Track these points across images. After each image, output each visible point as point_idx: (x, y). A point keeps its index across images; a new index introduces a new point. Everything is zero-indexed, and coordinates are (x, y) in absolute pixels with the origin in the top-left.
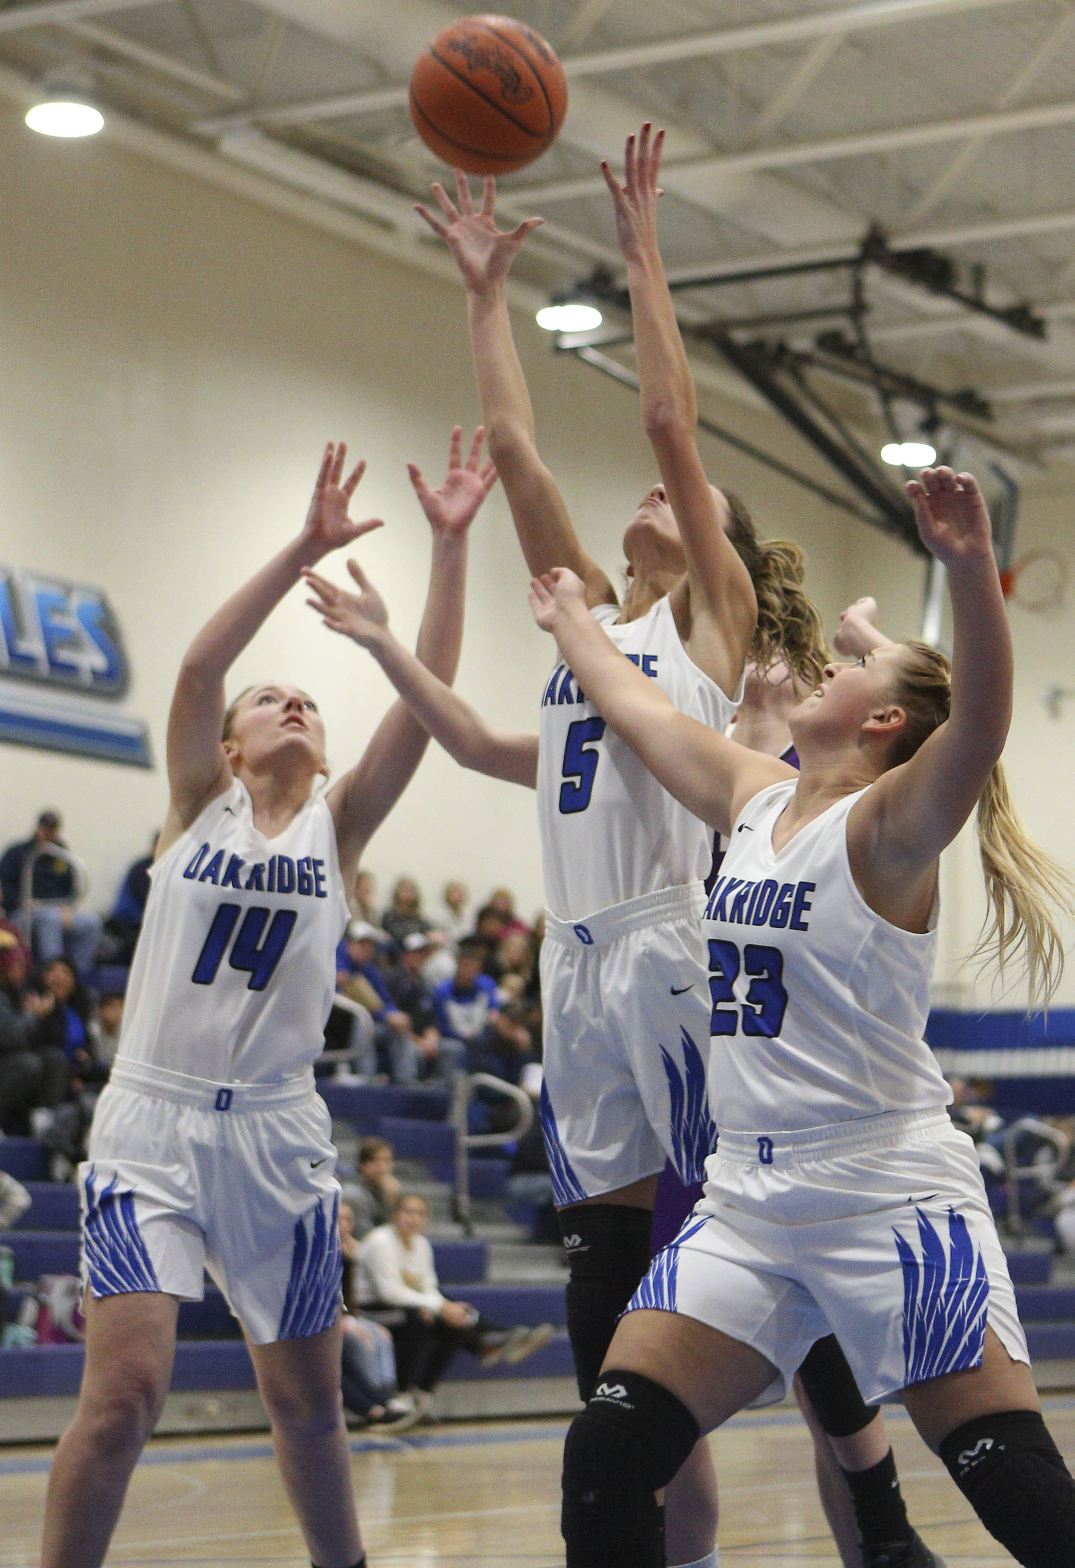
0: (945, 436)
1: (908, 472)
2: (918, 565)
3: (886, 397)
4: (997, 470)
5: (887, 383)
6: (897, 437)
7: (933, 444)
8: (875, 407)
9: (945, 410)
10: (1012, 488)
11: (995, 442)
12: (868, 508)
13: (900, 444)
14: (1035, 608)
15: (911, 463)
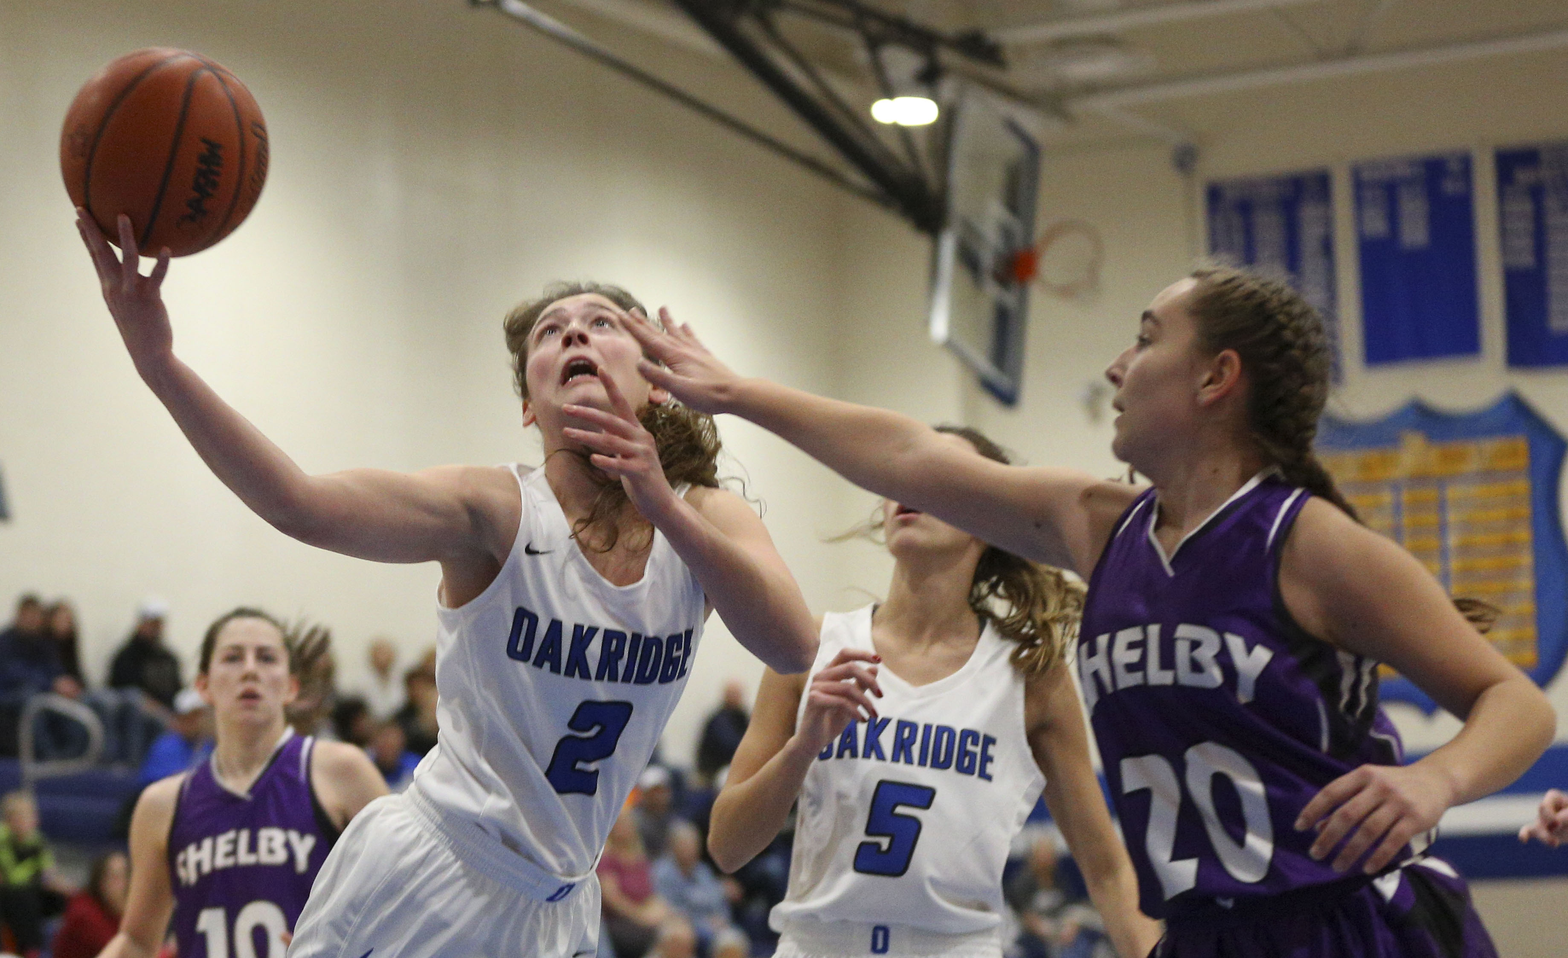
0: (948, 87)
1: (903, 133)
2: (919, 244)
3: (874, 44)
4: (1013, 128)
5: (874, 27)
6: (889, 91)
7: (934, 97)
8: (861, 55)
9: (947, 57)
10: (1032, 149)
11: (1010, 93)
12: (856, 177)
13: (892, 100)
14: (1066, 292)
15: (907, 121)
